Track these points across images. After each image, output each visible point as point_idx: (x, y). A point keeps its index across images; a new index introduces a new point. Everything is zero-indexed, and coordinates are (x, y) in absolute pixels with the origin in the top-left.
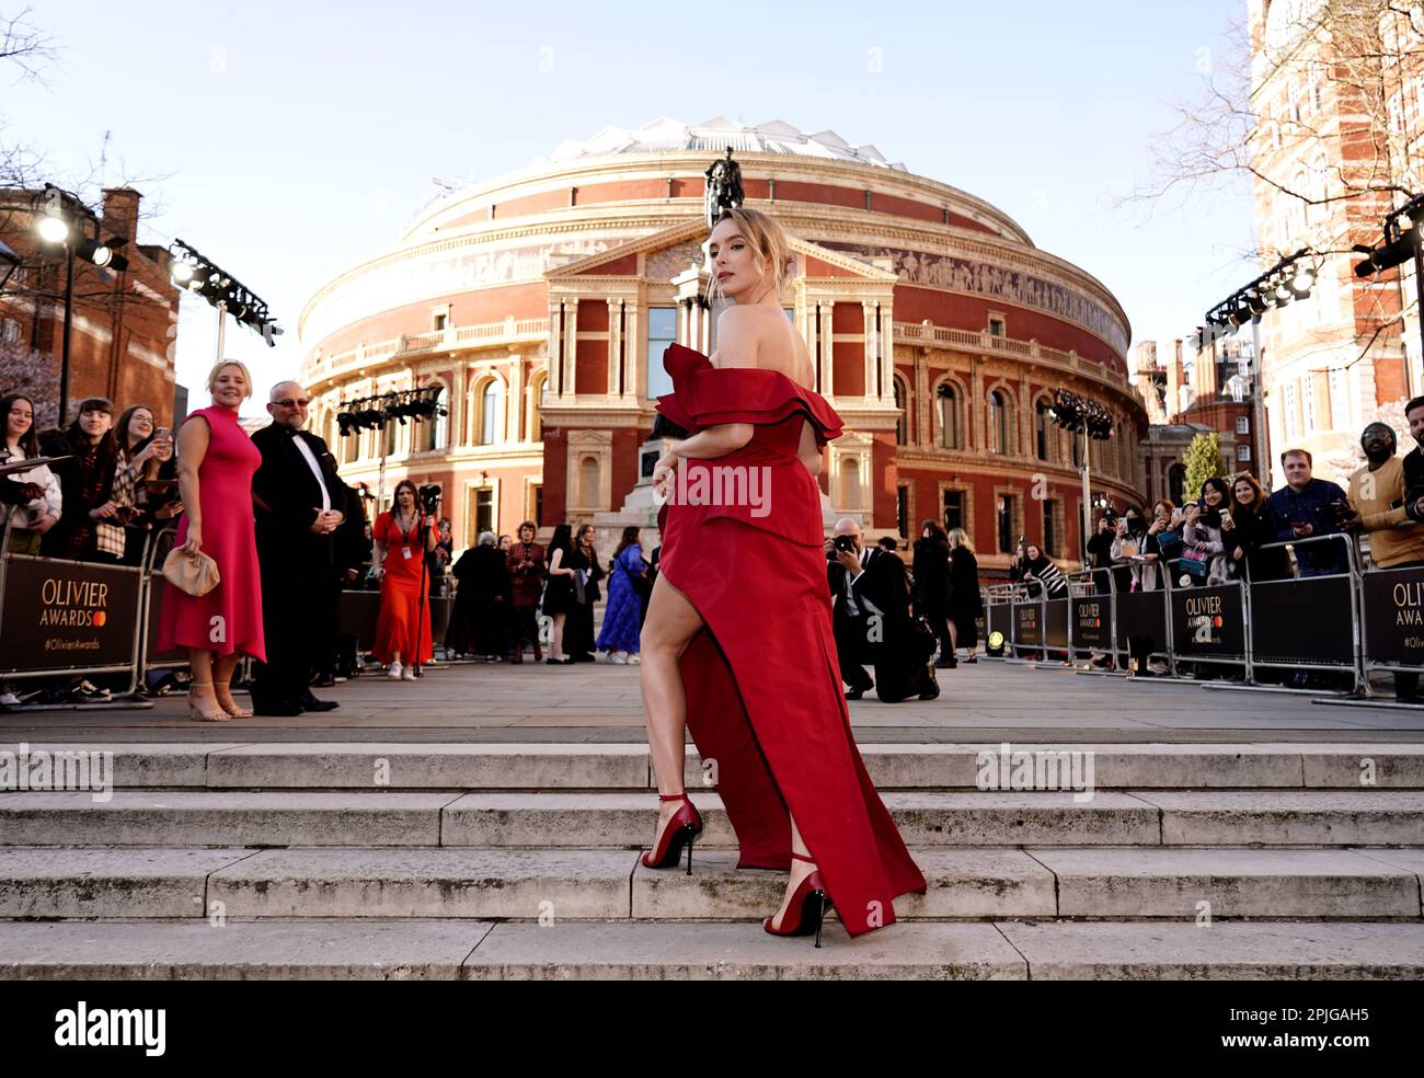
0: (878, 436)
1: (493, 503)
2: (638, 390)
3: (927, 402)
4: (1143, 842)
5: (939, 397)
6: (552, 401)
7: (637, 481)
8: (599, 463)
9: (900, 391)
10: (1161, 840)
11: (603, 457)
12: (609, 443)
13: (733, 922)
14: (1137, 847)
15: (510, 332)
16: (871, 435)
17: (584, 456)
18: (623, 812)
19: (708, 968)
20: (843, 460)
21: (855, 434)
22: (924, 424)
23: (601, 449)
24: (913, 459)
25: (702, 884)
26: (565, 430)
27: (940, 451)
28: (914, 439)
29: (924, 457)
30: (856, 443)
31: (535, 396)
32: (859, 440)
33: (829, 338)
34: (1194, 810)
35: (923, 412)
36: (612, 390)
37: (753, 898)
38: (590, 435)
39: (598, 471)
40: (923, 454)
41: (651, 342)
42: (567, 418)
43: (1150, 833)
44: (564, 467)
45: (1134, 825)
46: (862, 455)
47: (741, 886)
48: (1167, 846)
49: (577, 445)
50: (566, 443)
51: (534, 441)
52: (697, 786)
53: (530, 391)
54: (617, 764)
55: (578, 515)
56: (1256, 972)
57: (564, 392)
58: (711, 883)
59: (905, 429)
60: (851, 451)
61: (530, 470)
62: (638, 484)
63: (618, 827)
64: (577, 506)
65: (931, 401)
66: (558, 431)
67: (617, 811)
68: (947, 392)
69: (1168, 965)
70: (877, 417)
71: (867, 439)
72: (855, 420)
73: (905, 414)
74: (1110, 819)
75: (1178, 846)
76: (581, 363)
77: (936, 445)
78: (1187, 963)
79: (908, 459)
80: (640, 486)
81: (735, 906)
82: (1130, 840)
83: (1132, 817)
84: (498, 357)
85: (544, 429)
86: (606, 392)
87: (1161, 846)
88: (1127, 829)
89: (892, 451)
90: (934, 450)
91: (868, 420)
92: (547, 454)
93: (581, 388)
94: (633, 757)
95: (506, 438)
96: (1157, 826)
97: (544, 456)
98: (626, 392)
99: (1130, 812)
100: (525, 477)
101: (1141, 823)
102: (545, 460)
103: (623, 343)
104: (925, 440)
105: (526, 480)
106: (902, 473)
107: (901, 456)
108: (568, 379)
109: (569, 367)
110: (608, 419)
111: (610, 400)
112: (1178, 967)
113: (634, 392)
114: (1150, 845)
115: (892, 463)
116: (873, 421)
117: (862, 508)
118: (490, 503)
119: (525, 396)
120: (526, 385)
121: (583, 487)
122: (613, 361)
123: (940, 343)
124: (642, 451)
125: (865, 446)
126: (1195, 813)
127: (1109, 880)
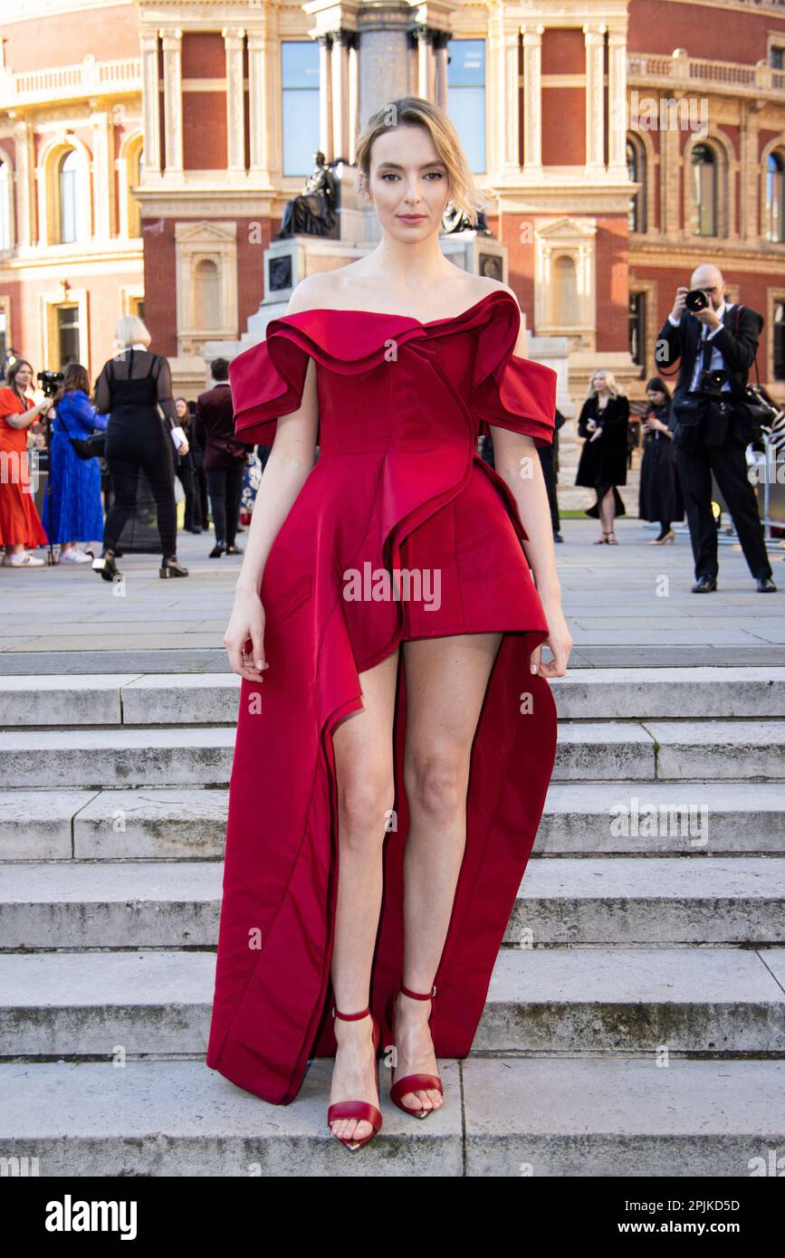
0: (604, 222)
1: (80, 324)
2: (270, 164)
3: (676, 171)
4: (636, 776)
5: (695, 162)
6: (153, 182)
7: (262, 297)
8: (219, 266)
9: (640, 154)
10: (656, 774)
11: (224, 259)
12: (232, 239)
13: (179, 862)
14: (629, 782)
15: (90, 80)
16: (593, 222)
17: (198, 258)
18: (81, 751)
19: (128, 905)
20: (554, 257)
21: (572, 220)
22: (672, 202)
23: (221, 248)
24: (655, 253)
25: (145, 825)
26: (171, 222)
27: (694, 241)
28: (658, 224)
29: (670, 249)
30: (573, 233)
31: (130, 172)
32: (577, 229)
33: (536, 81)
34: (693, 743)
35: (671, 184)
36: (235, 163)
37: (198, 838)
38: (205, 229)
39: (217, 280)
40: (669, 245)
41: (286, 94)
42: (174, 205)
43: (644, 768)
44: (172, 275)
45: (627, 759)
46: (581, 250)
47: (185, 826)
48: (662, 781)
49: (189, 243)
50: (173, 241)
51: (131, 237)
52: (174, 721)
53: (122, 164)
54: (86, 699)
55: (194, 341)
56: (675, 905)
57: (167, 169)
58: (154, 824)
59: (645, 211)
60: (565, 244)
61: (127, 278)
62: (264, 302)
63: (77, 767)
64: (192, 328)
65: (682, 169)
66: (162, 224)
67: (75, 751)
68: (706, 155)
69: (585, 899)
70: (602, 195)
71: (588, 227)
72: (571, 201)
73: (645, 187)
74: (601, 754)
75: (674, 781)
76: (189, 126)
77: (688, 230)
78: (605, 897)
79: (649, 252)
80: (269, 304)
81: (179, 846)
82: (622, 775)
83: (625, 750)
84: (76, 116)
85: (146, 221)
86: (225, 166)
87: (656, 780)
88: (619, 763)
89: (623, 244)
90: (685, 239)
91: (589, 200)
92: (148, 257)
93: (191, 163)
94: (103, 692)
95: (93, 234)
96: (652, 761)
97: (145, 258)
98: (252, 166)
99: (622, 746)
100: (122, 287)
101: (635, 757)
102: (146, 265)
103: (246, 94)
104: (672, 224)
105: (123, 292)
106: (640, 272)
107: (638, 248)
108: (172, 149)
109: (173, 132)
110: (229, 205)
111: (231, 178)
112: (595, 900)
113: (264, 166)
114: (644, 780)
115: (621, 260)
116: (597, 201)
117: (580, 324)
118: (75, 325)
119: (116, 174)
120: (116, 156)
121: (199, 303)
122: (234, 122)
123: (697, 83)
124: (268, 255)
125: (585, 238)
126: (694, 746)
127: (567, 816)
